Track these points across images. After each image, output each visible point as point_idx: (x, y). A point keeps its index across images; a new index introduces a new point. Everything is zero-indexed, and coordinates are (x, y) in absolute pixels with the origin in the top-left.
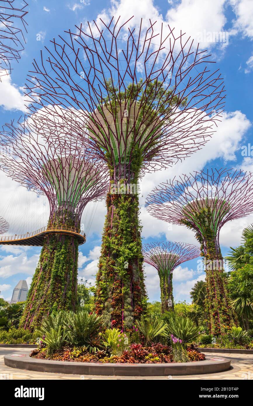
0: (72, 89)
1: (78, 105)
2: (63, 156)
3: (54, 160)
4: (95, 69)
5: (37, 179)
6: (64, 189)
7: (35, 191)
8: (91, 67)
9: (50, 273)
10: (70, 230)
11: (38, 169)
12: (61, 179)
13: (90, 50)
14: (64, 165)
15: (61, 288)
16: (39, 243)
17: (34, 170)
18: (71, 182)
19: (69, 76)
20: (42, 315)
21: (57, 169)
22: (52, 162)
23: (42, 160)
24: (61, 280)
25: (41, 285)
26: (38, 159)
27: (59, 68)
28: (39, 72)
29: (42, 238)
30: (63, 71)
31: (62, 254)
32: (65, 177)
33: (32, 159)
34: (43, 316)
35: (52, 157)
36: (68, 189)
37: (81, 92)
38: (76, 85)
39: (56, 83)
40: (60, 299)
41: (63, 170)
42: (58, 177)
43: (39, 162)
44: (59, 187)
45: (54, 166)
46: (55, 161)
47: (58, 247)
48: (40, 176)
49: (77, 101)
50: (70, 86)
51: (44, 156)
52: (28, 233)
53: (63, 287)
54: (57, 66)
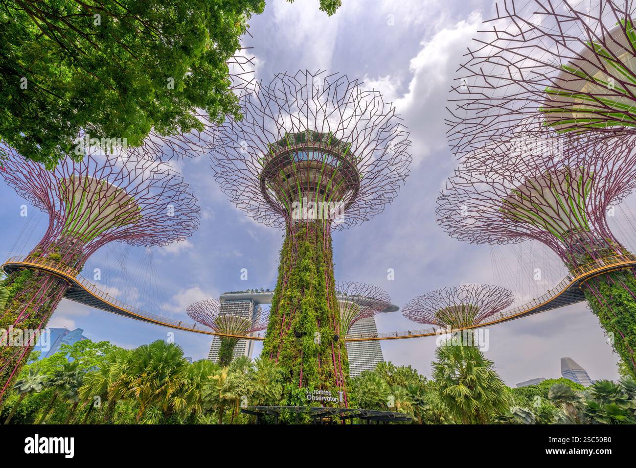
0: (501, 107)
1: (520, 113)
2: (518, 184)
3: (510, 196)
4: (513, 64)
5: (505, 227)
6: (552, 218)
7: (509, 242)
8: (508, 67)
11: (499, 217)
12: (537, 210)
13: (493, 56)
14: (528, 194)
16: (577, 298)
17: (496, 221)
18: (554, 205)
19: (489, 99)
21: (522, 203)
22: (511, 200)
23: (496, 205)
26: (491, 207)
27: (473, 103)
28: (455, 125)
29: (576, 289)
30: (478, 102)
32: (542, 204)
33: (484, 212)
35: (506, 195)
36: (558, 215)
37: (515, 99)
38: (503, 99)
39: (479, 117)
41: (531, 200)
42: (531, 209)
43: (495, 209)
44: (544, 220)
45: (516, 202)
46: (513, 197)
48: (507, 222)
49: (516, 111)
50: (497, 106)
51: (495, 200)
52: (549, 291)
54: (469, 104)
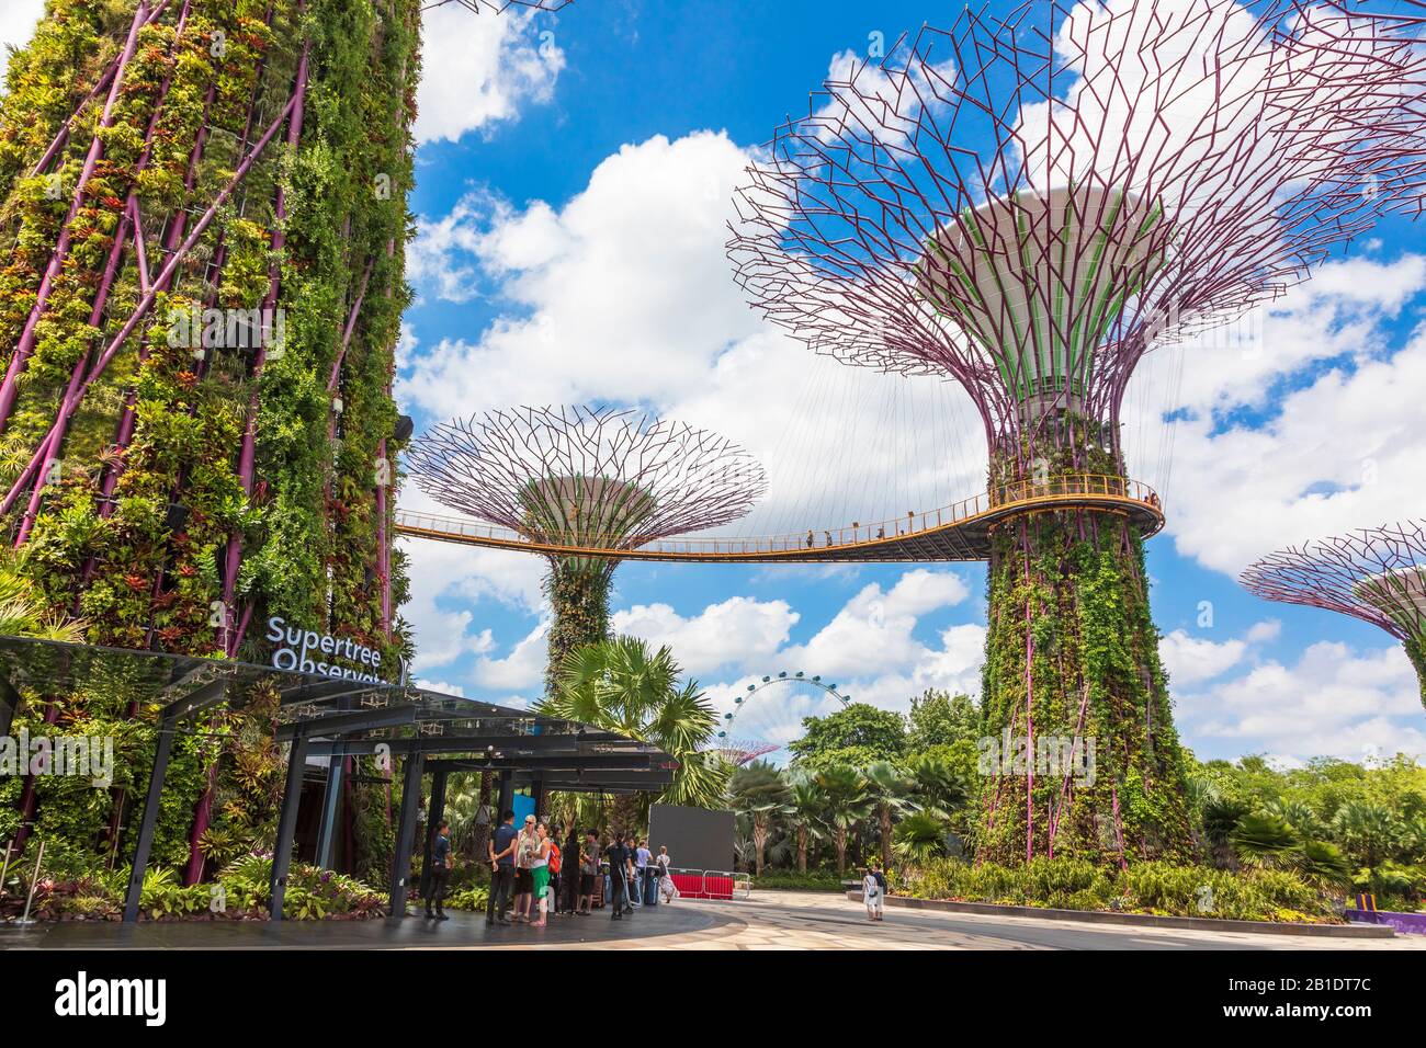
9: (1076, 661)
10: (1082, 492)
15: (1133, 714)
20: (1094, 811)
24: (1127, 684)
25: (1050, 703)
31: (1108, 586)
34: (1098, 817)
40: (1144, 756)
47: (1084, 559)
53: (1141, 709)
